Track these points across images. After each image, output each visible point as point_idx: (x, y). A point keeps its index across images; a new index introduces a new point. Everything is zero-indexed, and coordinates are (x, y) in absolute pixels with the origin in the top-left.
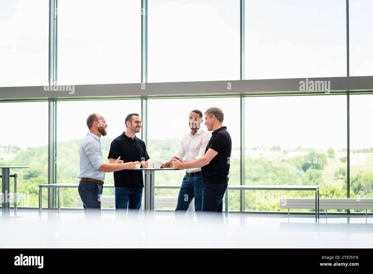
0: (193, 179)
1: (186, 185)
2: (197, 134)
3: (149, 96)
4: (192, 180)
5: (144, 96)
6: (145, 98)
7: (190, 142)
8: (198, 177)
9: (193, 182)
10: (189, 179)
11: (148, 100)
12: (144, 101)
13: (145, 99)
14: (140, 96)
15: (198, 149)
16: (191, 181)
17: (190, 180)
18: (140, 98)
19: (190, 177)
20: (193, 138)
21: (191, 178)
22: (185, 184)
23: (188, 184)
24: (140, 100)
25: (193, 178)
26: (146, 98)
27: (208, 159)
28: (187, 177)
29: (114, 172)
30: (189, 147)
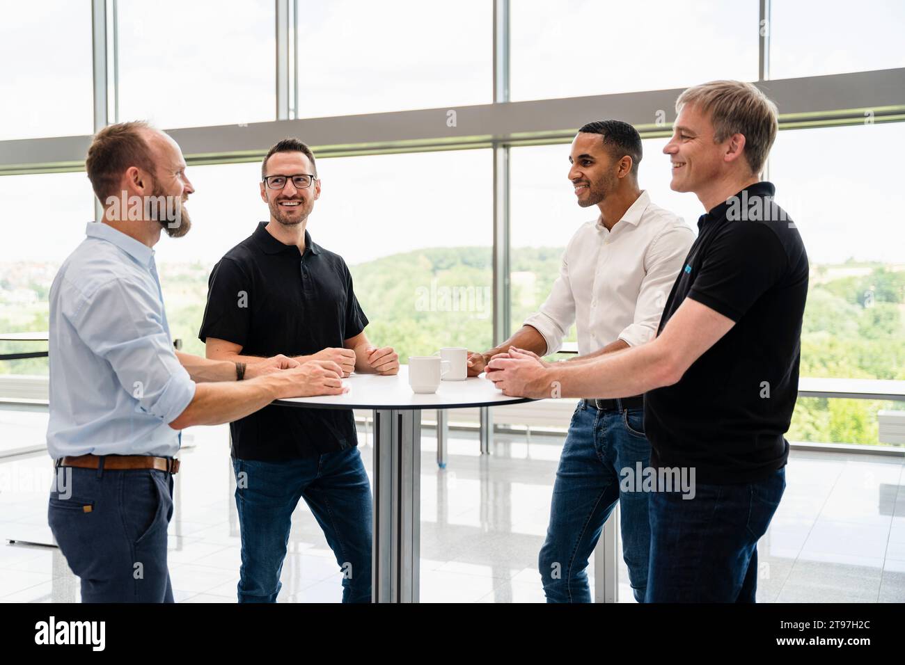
0: (613, 426)
1: (583, 447)
2: (627, 224)
3: (515, 135)
4: (608, 430)
5: (500, 136)
6: (502, 143)
7: (595, 262)
8: (636, 419)
9: (611, 438)
10: (595, 421)
11: (512, 150)
12: (501, 151)
13: (504, 146)
14: (489, 137)
15: (632, 291)
16: (603, 433)
17: (598, 429)
18: (490, 144)
19: (601, 416)
20: (610, 241)
21: (606, 418)
22: (580, 441)
23: (591, 446)
24: (491, 151)
25: (613, 421)
26: (507, 143)
27: (675, 357)
28: (586, 414)
29: (231, 424)
30: (593, 281)
